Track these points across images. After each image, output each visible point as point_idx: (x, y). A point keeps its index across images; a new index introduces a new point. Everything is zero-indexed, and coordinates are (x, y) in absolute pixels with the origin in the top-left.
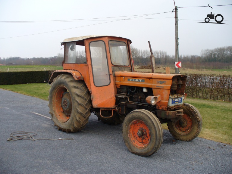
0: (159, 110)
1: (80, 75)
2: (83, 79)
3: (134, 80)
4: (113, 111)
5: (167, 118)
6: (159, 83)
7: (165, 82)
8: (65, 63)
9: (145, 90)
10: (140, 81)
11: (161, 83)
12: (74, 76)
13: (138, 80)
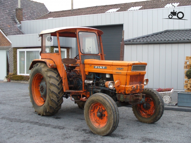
0: (119, 94)
1: (54, 63)
2: (56, 66)
3: (99, 67)
4: (82, 95)
5: (125, 101)
6: (118, 69)
7: (123, 68)
8: (43, 52)
9: (107, 76)
10: (104, 68)
11: (120, 69)
12: (48, 64)
13: (102, 67)
